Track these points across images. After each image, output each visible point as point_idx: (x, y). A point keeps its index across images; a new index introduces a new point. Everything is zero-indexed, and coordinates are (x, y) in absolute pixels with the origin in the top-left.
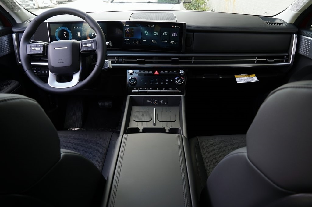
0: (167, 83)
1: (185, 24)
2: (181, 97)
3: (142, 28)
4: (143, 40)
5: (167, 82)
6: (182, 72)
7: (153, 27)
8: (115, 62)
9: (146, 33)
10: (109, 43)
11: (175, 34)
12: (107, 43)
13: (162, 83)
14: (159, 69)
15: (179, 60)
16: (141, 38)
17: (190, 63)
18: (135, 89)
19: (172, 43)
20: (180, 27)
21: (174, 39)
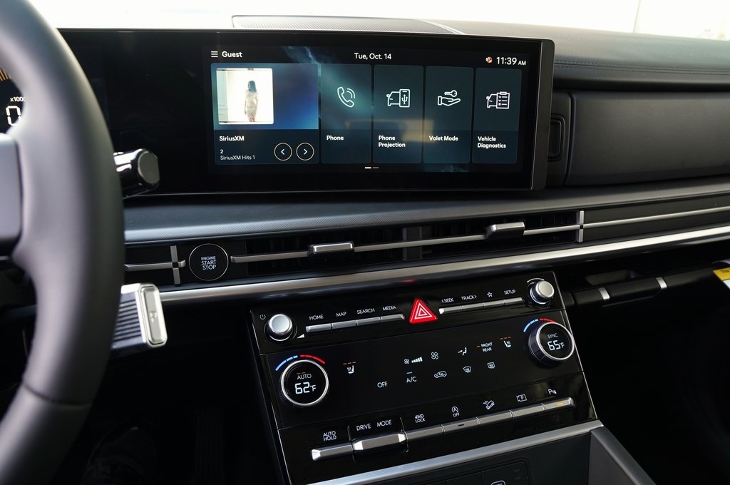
0: (492, 366)
1: (550, 44)
2: (589, 434)
3: (320, 71)
4: (329, 137)
5: (489, 356)
6: (544, 289)
7: (384, 61)
8: (177, 279)
9: (347, 96)
10: (134, 163)
11: (501, 100)
12: (124, 160)
13: (468, 370)
14: (431, 290)
15: (526, 232)
16: (317, 127)
17: (568, 239)
18: (327, 436)
19: (487, 146)
20: (524, 63)
21: (493, 123)
